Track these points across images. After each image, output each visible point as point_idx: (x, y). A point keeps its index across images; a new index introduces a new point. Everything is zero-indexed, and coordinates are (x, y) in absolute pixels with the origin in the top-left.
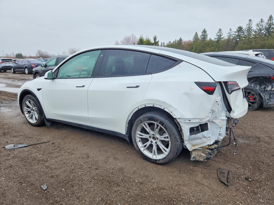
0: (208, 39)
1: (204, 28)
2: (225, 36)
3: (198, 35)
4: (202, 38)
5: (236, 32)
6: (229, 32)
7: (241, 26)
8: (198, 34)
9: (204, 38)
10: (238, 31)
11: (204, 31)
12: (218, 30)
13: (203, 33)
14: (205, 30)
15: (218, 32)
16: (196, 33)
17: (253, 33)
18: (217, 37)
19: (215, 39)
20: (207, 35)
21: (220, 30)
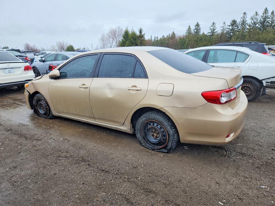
0: (201, 33)
1: (197, 22)
2: (219, 30)
3: (191, 29)
4: (195, 32)
5: (230, 26)
6: (223, 25)
7: (235, 19)
8: (191, 27)
9: (197, 32)
10: (232, 25)
11: (198, 25)
12: (211, 24)
13: (197, 27)
14: (198, 23)
15: (212, 26)
16: (190, 27)
17: (248, 27)
18: (210, 31)
19: (209, 33)
20: (200, 29)
21: (214, 23)
